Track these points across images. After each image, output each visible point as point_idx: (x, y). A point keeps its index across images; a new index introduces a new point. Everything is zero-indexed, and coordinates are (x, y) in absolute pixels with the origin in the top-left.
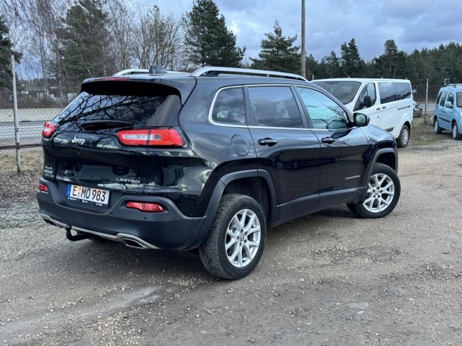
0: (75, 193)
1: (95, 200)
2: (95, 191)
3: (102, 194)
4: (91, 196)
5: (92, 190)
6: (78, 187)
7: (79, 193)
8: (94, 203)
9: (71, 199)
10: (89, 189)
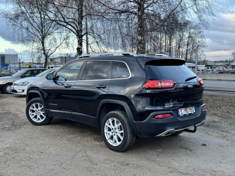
0: (182, 112)
1: (191, 112)
2: (189, 108)
3: (192, 108)
4: (189, 111)
5: (188, 108)
6: (182, 109)
7: (183, 112)
8: (191, 113)
9: (181, 116)
10: (187, 108)
